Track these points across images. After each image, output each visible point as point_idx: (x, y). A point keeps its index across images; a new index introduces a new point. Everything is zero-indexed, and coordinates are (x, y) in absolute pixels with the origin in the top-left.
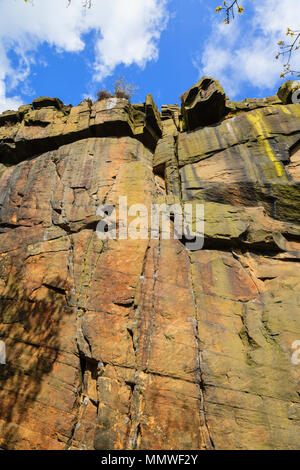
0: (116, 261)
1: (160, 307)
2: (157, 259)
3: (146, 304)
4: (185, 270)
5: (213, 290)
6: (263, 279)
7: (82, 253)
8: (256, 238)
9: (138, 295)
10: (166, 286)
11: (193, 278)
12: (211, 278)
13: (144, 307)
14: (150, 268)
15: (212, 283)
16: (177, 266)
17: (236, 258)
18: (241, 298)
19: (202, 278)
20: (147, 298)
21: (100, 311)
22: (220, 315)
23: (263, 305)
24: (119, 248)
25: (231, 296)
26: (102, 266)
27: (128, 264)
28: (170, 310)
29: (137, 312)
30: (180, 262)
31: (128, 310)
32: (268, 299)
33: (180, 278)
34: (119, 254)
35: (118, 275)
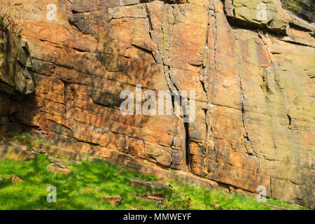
0: (186, 32)
1: (219, 69)
2: (215, 34)
3: (211, 66)
4: (232, 44)
5: (248, 59)
6: (273, 53)
7: (159, 23)
9: (205, 60)
10: (222, 55)
11: (237, 51)
12: (247, 50)
13: (210, 68)
14: (212, 41)
15: (248, 55)
16: (228, 41)
17: (261, 37)
18: (263, 65)
19: (243, 51)
20: (211, 62)
21: (181, 68)
22: (252, 75)
23: (275, 71)
24: (187, 22)
25: (257, 64)
26: (177, 36)
27: (196, 36)
28: (226, 71)
29: (206, 70)
30: (230, 38)
31: (199, 68)
32: (277, 67)
33: (230, 50)
34: (188, 27)
35: (190, 44)
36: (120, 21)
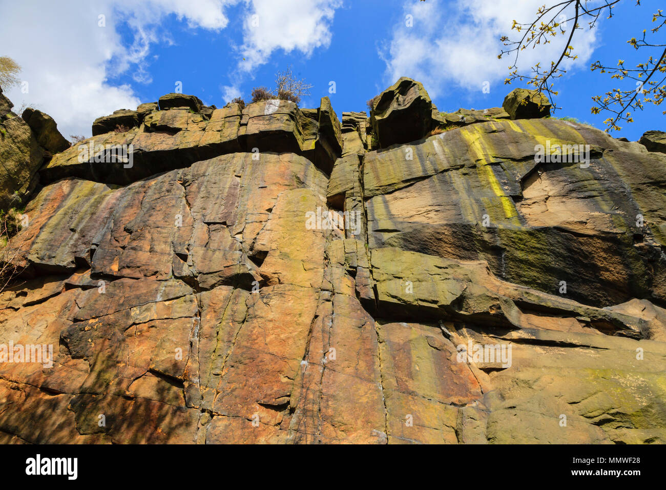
0: (265, 336)
1: (330, 412)
2: (328, 334)
3: (310, 406)
4: (370, 353)
5: (411, 385)
6: (488, 370)
7: (214, 322)
8: (477, 307)
9: (297, 392)
10: (341, 378)
11: (381, 366)
12: (409, 366)
13: (305, 412)
14: (317, 349)
15: (411, 376)
16: (358, 347)
17: (447, 336)
18: (455, 399)
19: (397, 367)
20: (311, 396)
21: (236, 416)
22: (423, 426)
23: (488, 411)
24: (271, 316)
25: (438, 396)
26: (245, 343)
27: (283, 342)
28: (346, 417)
29: (294, 419)
30: (364, 340)
31: (279, 415)
32: (495, 402)
33: (362, 365)
34: (271, 325)
35: (267, 358)
36: (145, 327)
